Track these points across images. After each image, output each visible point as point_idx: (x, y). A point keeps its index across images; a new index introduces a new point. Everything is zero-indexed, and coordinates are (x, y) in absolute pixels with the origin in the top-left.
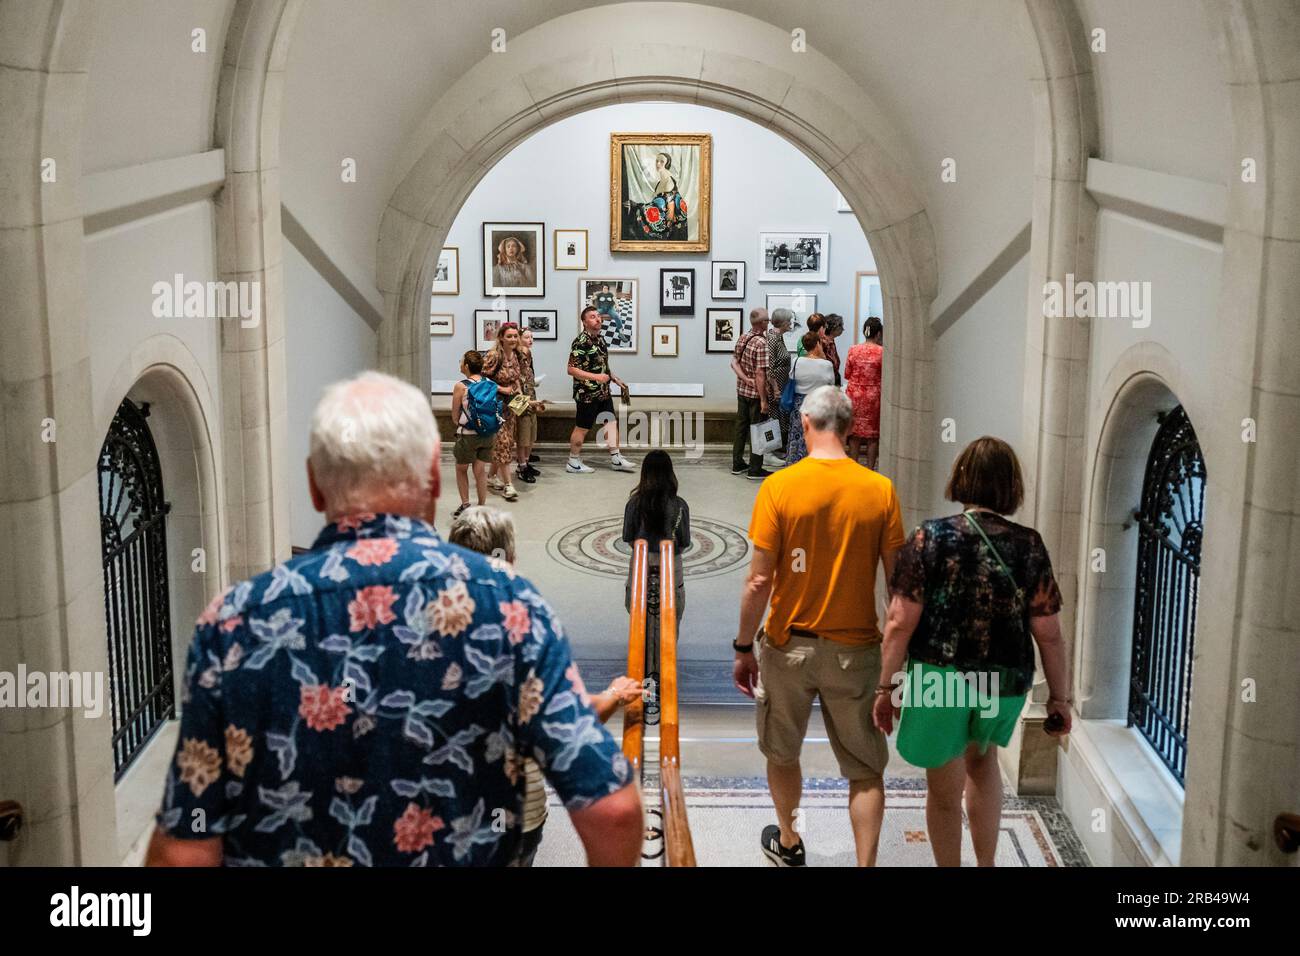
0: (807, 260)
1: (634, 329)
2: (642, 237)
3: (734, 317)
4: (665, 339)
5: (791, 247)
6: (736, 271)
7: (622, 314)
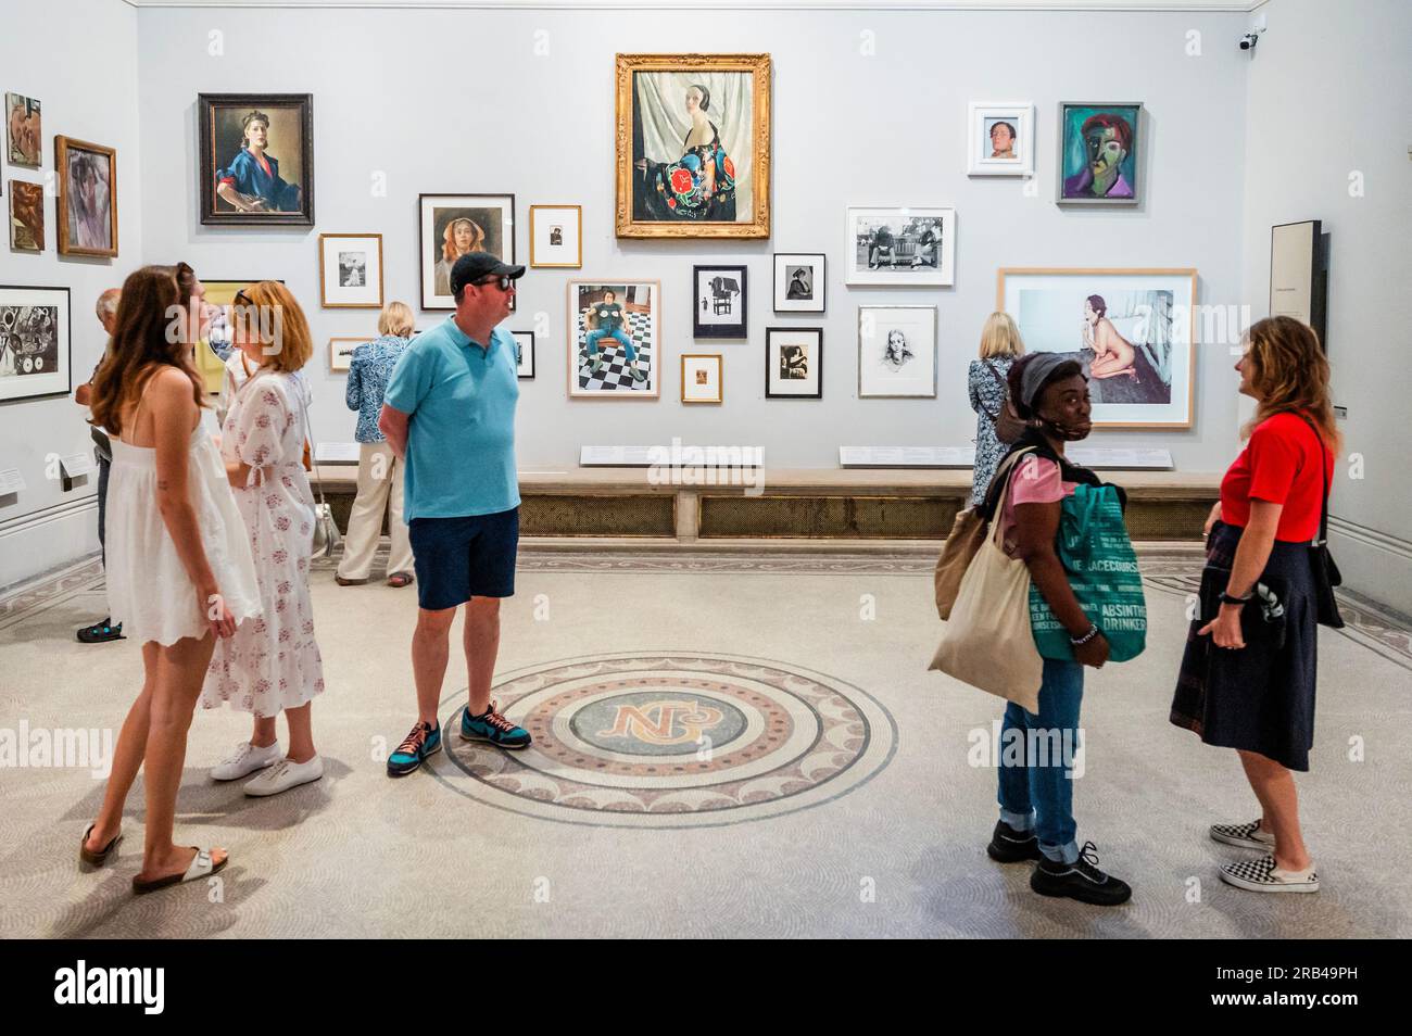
0: (921, 251)
2: (666, 215)
4: (702, 377)
5: (896, 232)
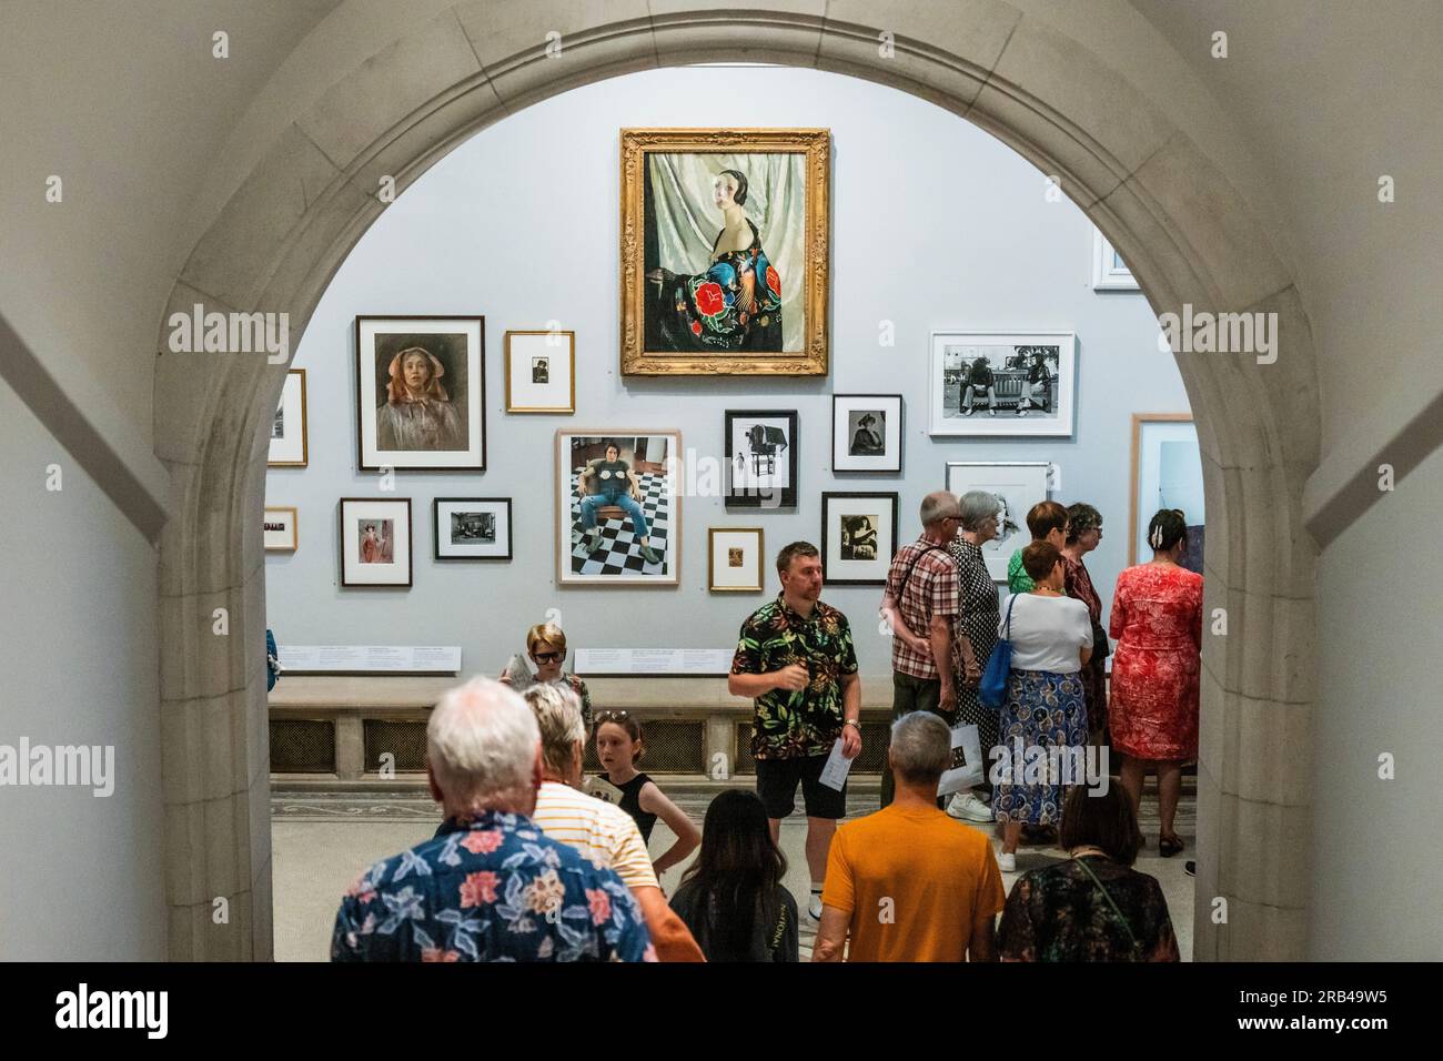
0: (1029, 390)
1: (672, 536)
2: (689, 345)
3: (879, 511)
4: (736, 557)
5: (997, 364)
6: (883, 414)
7: (648, 506)
